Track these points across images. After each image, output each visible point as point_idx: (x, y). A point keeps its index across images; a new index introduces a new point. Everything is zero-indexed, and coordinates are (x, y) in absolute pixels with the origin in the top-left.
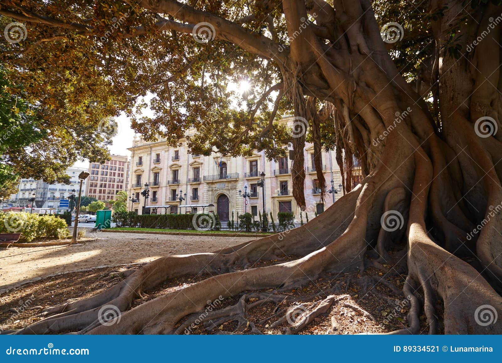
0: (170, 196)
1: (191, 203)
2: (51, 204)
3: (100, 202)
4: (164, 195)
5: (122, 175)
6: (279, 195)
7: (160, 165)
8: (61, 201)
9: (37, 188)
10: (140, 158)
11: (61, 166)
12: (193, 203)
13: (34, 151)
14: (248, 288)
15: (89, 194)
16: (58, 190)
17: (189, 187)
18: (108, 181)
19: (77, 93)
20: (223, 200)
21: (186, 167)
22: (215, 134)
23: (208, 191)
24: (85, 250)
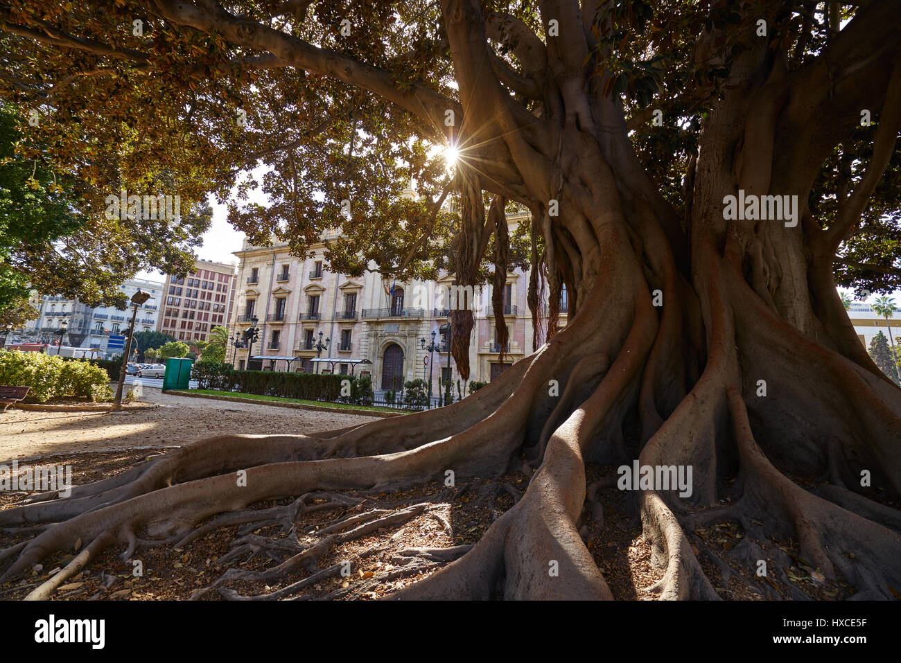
0: (302, 341)
1: (337, 355)
2: (96, 341)
3: (180, 344)
4: (291, 338)
5: (224, 298)
6: (491, 351)
7: (288, 284)
8: (111, 337)
9: (74, 312)
10: (255, 271)
11: (112, 278)
12: (342, 355)
13: (69, 248)
14: (321, 485)
15: (162, 329)
16: (109, 318)
17: (336, 326)
18: (198, 307)
19: (133, 161)
20: (393, 354)
21: (333, 291)
22: (373, 240)
23: (369, 335)
24: (131, 422)
